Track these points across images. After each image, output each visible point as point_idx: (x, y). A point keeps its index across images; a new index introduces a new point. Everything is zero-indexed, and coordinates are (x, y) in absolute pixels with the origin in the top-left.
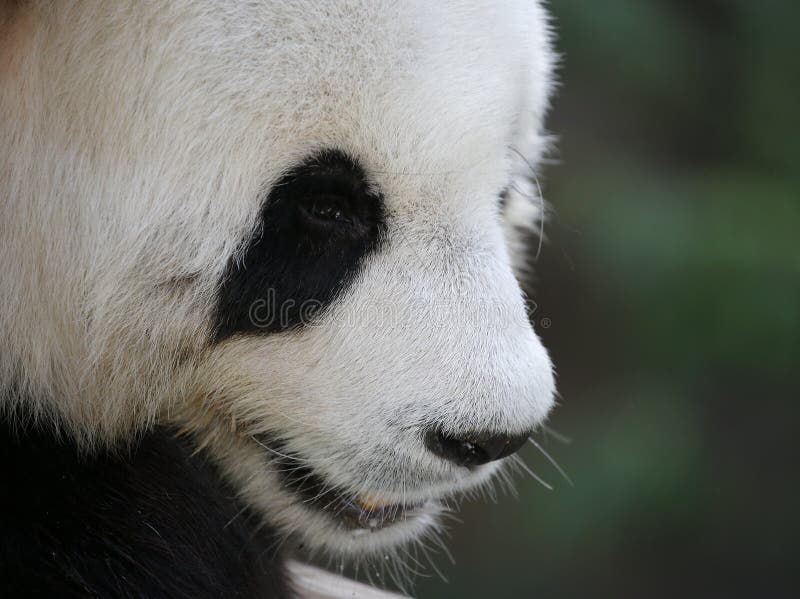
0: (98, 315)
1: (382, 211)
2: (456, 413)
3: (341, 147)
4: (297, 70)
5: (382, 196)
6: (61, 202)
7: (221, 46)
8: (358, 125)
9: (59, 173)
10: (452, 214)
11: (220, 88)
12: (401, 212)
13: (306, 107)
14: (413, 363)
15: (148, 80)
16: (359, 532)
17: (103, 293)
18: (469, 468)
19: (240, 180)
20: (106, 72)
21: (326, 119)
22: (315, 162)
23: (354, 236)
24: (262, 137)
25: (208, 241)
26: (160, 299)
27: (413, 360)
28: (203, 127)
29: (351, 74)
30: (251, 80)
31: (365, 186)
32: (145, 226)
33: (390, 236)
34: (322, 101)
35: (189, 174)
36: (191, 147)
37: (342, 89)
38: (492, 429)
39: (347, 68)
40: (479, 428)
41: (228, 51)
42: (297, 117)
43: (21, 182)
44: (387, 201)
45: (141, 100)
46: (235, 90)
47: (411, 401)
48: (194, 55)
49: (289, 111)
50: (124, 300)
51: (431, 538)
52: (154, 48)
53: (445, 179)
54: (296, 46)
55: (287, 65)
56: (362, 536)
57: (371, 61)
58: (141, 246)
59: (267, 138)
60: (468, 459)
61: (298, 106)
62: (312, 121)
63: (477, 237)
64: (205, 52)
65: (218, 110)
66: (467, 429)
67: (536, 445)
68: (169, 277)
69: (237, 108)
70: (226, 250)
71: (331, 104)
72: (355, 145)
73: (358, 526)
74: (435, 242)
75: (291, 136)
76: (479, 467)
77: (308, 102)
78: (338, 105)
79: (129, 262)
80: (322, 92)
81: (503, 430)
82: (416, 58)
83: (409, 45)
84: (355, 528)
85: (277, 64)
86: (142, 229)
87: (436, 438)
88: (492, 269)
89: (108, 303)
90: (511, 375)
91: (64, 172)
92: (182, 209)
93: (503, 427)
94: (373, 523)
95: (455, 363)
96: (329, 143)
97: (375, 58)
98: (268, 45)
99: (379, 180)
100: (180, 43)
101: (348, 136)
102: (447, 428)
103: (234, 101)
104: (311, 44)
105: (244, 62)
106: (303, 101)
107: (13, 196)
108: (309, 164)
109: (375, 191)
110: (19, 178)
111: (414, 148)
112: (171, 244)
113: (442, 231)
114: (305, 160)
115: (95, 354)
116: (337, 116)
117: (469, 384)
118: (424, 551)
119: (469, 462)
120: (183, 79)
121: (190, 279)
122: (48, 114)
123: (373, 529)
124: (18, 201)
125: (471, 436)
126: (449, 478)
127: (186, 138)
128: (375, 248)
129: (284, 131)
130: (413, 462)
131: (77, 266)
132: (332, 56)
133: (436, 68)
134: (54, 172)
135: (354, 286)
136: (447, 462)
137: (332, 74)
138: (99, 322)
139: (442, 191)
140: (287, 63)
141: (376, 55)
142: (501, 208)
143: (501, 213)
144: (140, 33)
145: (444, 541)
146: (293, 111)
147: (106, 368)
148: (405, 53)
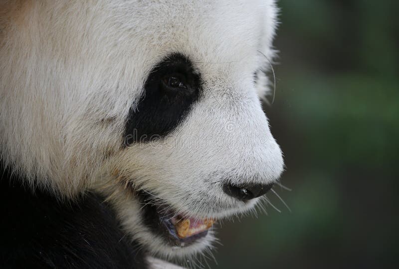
0: (69, 137)
1: (200, 81)
2: (237, 174)
3: (180, 51)
4: (159, 17)
5: (200, 74)
6: (51, 84)
7: (122, 6)
8: (188, 41)
9: (49, 70)
10: (233, 82)
11: (122, 26)
12: (209, 81)
13: (164, 33)
14: (216, 152)
15: (88, 25)
16: (176, 248)
17: (71, 127)
18: (244, 201)
19: (134, 70)
20: (69, 22)
21: (173, 39)
22: (168, 59)
23: (187, 94)
24: (144, 49)
25: (119, 100)
26: (97, 129)
27: (217, 151)
28: (116, 45)
29: (184, 17)
30: (138, 21)
31: (192, 70)
32: (89, 93)
33: (204, 93)
34: (171, 31)
35: (108, 68)
36: (110, 55)
37: (180, 24)
38: (254, 182)
39: (181, 14)
40: (248, 181)
41: (126, 9)
42: (160, 38)
43: (31, 76)
44: (202, 77)
45: (85, 34)
46: (130, 27)
47: (215, 170)
48: (109, 11)
49: (156, 36)
50: (81, 129)
51: (208, 252)
52: (90, 9)
53: (229, 65)
54: (158, 5)
55: (154, 14)
56: (177, 249)
57: (192, 11)
58: (87, 103)
59: (146, 50)
60: (244, 197)
61: (160, 33)
62: (166, 40)
63: (245, 92)
64: (115, 9)
65: (122, 36)
66: (242, 182)
67: (274, 192)
68: (101, 119)
69: (132, 36)
70: (128, 105)
71: (175, 32)
72: (187, 50)
73: (176, 245)
74: (225, 96)
75: (157, 47)
76: (249, 201)
77: (165, 31)
78: (178, 32)
79: (82, 110)
80: (171, 26)
81: (259, 182)
82: (213, 9)
83: (210, 3)
84: (174, 246)
85: (149, 14)
86: (88, 94)
87: (228, 187)
88: (252, 107)
89: (73, 132)
90: (262, 156)
91: (52, 70)
92: (106, 85)
93: (259, 181)
94: (183, 244)
95: (236, 152)
96: (175, 50)
97: (194, 10)
98: (144, 5)
99: (198, 66)
100: (102, 6)
101: (183, 46)
102: (233, 182)
103: (130, 32)
104: (164, 4)
105: (134, 13)
106: (163, 31)
107: (28, 82)
108: (166, 60)
109: (197, 72)
110: (30, 74)
111: (214, 51)
112: (101, 102)
113: (228, 90)
114: (164, 59)
115: (68, 155)
116: (178, 37)
117: (243, 161)
118: (204, 258)
119: (244, 199)
120: (105, 23)
121: (111, 120)
122: (43, 44)
123: (182, 247)
124: (30, 85)
125: (244, 185)
126: (235, 206)
127: (107, 51)
128: (197, 100)
129: (154, 45)
130: (218, 200)
131: (59, 114)
132: (174, 9)
133: (223, 13)
134: (46, 70)
135: (188, 118)
136: (234, 199)
137: (175, 17)
138: (69, 141)
139: (228, 72)
140: (154, 13)
141: (195, 8)
142: (255, 79)
143: (255, 82)
144: (84, 3)
145: (213, 253)
146: (158, 36)
147: (73, 162)
148: (207, 7)
